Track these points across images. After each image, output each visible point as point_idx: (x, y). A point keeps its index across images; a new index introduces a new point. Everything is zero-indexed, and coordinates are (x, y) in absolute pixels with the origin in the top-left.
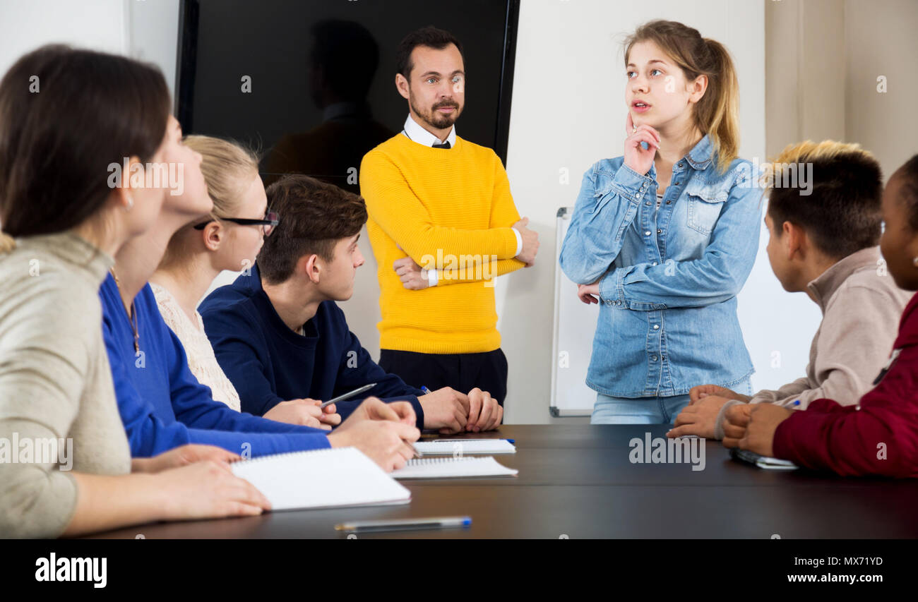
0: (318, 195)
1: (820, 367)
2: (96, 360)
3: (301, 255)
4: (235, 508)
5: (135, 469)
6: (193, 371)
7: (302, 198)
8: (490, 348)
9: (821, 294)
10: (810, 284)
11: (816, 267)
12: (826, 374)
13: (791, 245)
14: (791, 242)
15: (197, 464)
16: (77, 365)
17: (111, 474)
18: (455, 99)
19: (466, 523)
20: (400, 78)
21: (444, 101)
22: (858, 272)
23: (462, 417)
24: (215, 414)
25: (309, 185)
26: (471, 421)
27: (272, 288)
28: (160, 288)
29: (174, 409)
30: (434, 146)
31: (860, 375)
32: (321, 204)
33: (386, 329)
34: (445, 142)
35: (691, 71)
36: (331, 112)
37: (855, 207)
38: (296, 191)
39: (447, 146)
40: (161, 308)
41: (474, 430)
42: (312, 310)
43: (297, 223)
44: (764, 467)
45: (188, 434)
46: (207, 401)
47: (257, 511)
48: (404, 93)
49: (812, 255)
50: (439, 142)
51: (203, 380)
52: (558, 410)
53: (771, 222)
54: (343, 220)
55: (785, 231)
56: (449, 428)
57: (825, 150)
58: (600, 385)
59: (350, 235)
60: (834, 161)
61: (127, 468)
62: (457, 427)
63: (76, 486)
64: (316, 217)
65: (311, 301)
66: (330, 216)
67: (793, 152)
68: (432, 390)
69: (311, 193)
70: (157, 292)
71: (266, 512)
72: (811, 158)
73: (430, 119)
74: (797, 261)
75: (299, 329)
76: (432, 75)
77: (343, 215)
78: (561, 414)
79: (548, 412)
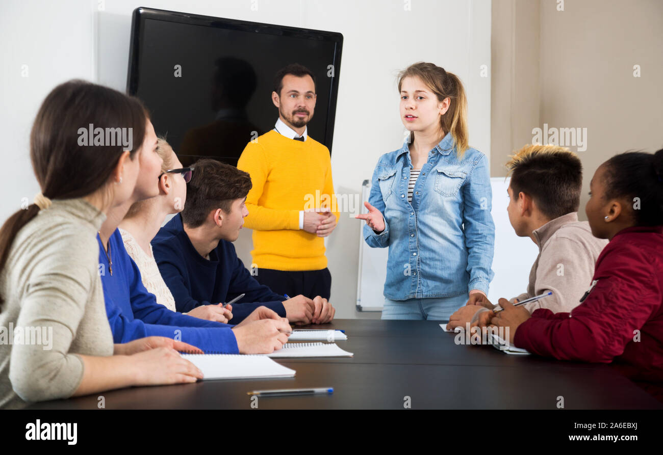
0: (222, 172)
1: (538, 287)
2: (95, 281)
3: (211, 210)
4: (180, 378)
5: (116, 353)
6: (145, 285)
7: (212, 173)
8: (322, 267)
9: (540, 238)
10: (534, 231)
11: (537, 222)
12: (541, 292)
13: (523, 206)
14: (523, 204)
15: (156, 350)
16: (84, 285)
17: (101, 356)
18: (307, 109)
19: (330, 391)
20: (275, 94)
21: (301, 109)
22: (563, 227)
23: (310, 314)
24: (158, 313)
25: (215, 165)
26: (315, 317)
27: (191, 230)
28: (125, 232)
29: (133, 309)
30: (295, 139)
31: (563, 294)
32: (223, 178)
33: (257, 255)
34: (301, 137)
35: (441, 96)
36: (222, 113)
37: (565, 186)
38: (208, 169)
39: (302, 139)
40: (125, 245)
41: (316, 322)
42: (214, 244)
43: (209, 190)
44: (508, 353)
45: (145, 327)
46: (153, 304)
47: (194, 380)
48: (277, 104)
49: (536, 215)
50: (298, 136)
51: (150, 290)
52: (362, 307)
53: (512, 192)
54: (238, 188)
55: (520, 198)
56: (302, 322)
57: (549, 149)
58: (390, 294)
59: (242, 197)
60: (554, 157)
61: (111, 351)
62: (307, 321)
63: (82, 364)
64: (220, 186)
65: (215, 239)
66: (230, 185)
67: (528, 149)
68: (291, 297)
69: (218, 171)
70: (123, 234)
71: (199, 381)
72: (539, 153)
73: (291, 120)
74: (525, 217)
75: (206, 256)
76: (293, 93)
77: (237, 184)
78: (363, 310)
79: (354, 309)
